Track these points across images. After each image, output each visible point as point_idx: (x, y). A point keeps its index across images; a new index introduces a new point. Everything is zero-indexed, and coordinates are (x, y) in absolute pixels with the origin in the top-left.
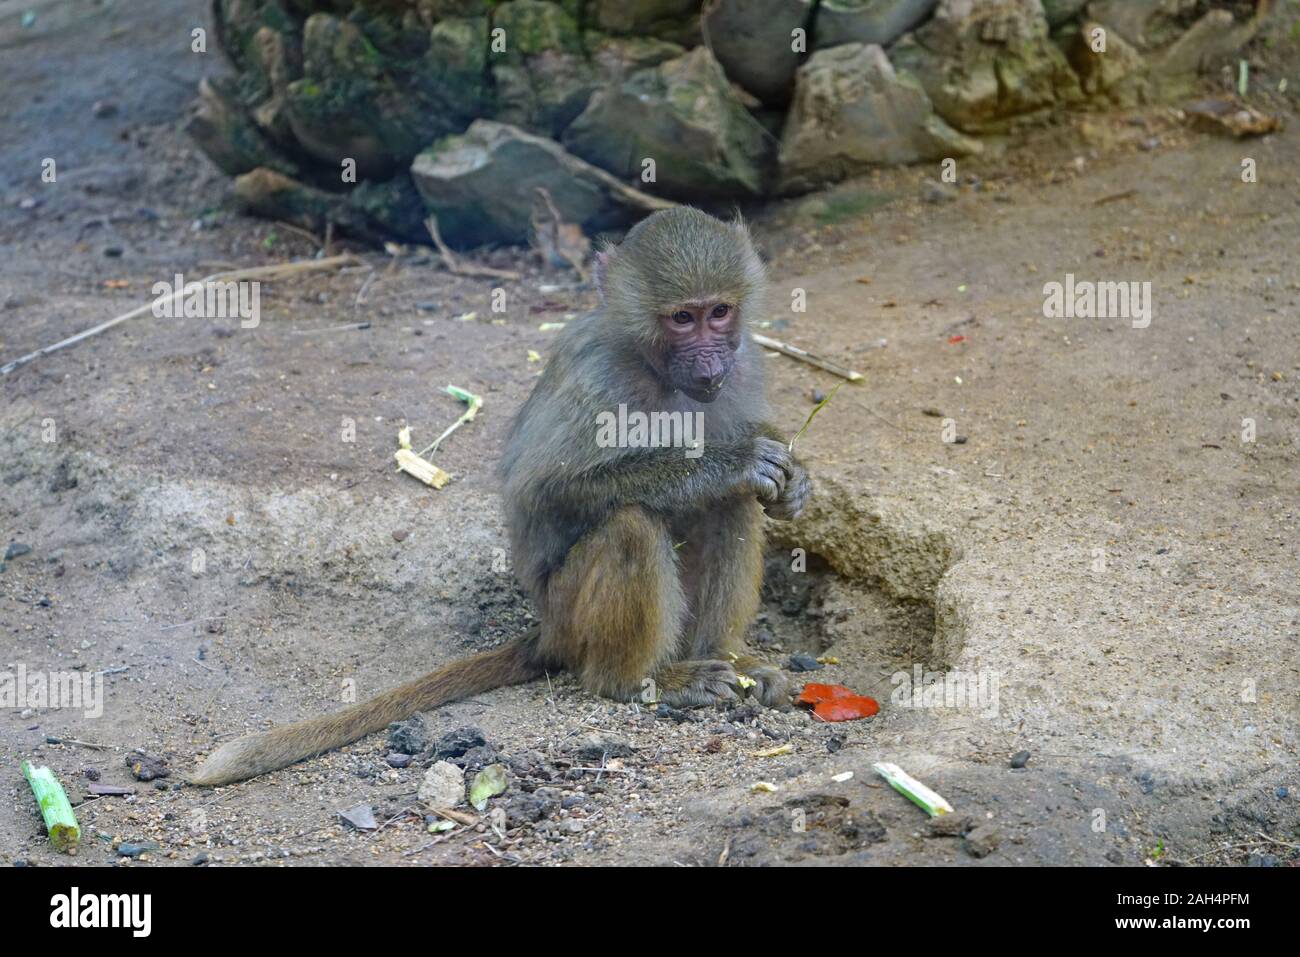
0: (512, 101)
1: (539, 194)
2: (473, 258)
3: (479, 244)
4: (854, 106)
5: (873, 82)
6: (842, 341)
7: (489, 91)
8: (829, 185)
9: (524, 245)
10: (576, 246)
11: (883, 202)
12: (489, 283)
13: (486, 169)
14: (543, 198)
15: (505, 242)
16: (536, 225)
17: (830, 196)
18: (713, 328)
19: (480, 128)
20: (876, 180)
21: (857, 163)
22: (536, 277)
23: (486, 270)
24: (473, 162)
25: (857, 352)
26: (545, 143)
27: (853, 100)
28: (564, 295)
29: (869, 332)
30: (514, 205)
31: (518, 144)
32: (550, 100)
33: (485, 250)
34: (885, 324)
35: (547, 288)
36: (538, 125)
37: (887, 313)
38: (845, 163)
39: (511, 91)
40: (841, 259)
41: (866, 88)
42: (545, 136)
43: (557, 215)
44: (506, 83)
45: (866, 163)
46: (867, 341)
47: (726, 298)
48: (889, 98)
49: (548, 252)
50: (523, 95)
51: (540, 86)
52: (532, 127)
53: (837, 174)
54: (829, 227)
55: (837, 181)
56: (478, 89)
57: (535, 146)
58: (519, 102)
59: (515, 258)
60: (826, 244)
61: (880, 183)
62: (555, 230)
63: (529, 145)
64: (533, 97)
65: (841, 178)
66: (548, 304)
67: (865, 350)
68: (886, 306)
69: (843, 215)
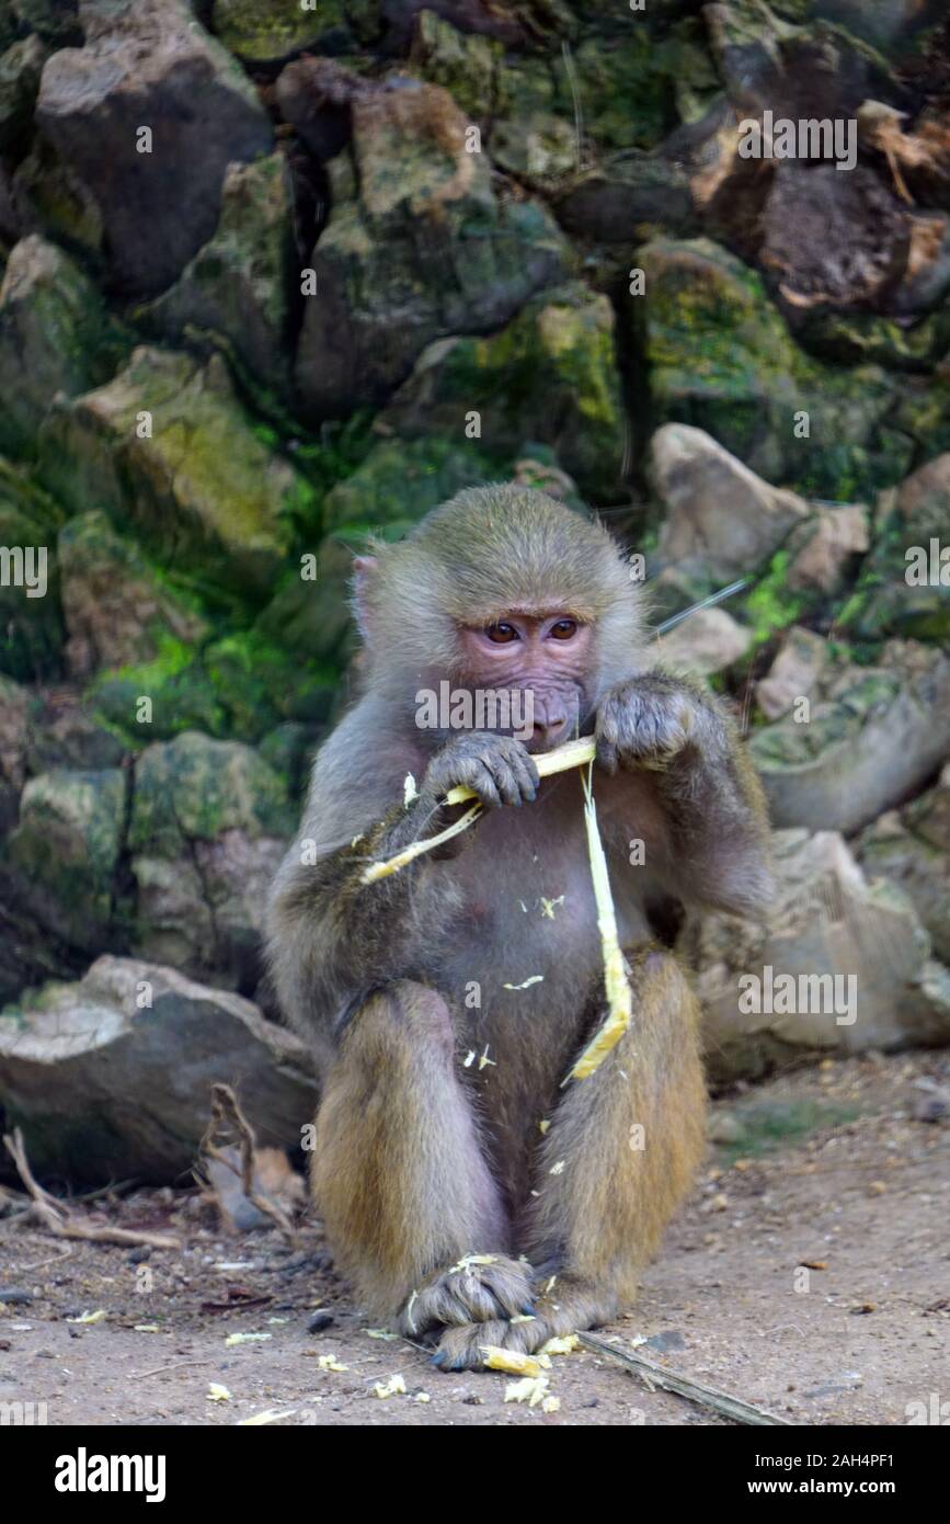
0: (166, 924)
1: (221, 1095)
2: (90, 1207)
3: (102, 1182)
4: (791, 942)
5: (826, 900)
6: (778, 1374)
7: (125, 903)
8: (742, 1085)
9: (186, 1185)
10: (281, 1190)
11: (840, 1119)
12: (125, 1254)
13: (118, 1046)
14: (228, 1103)
15: (148, 1180)
16: (211, 1148)
17: (746, 1106)
18: (550, 655)
19: (107, 969)
20: (827, 1079)
21: (793, 1047)
22: (206, 1246)
23: (116, 1231)
24: (95, 1033)
25: (809, 1396)
26: (226, 1000)
27: (789, 933)
28: (263, 1279)
29: (829, 1359)
30: (169, 1114)
31: (179, 1001)
32: (238, 921)
33: (111, 1192)
34: (855, 1345)
35: (229, 1267)
36: (211, 967)
37: (858, 1324)
38: (772, 1047)
39: (165, 903)
40: (768, 1223)
41: (814, 912)
42: (225, 988)
43: (252, 1134)
44: (154, 889)
45: (810, 1048)
46: (826, 1377)
47: (577, 606)
48: (855, 930)
49: (230, 1199)
50: (186, 912)
51: (216, 898)
52: (200, 970)
53: (758, 1068)
54: (741, 1164)
55: (755, 1081)
56: (105, 900)
57: (212, 1004)
58: (180, 924)
59: (168, 1210)
60: (737, 1193)
61: (836, 1084)
62: (248, 1161)
63: (197, 1003)
64: (205, 917)
65: (767, 1074)
66: (234, 1296)
67: (822, 1393)
68: (854, 1312)
69: (766, 1144)
